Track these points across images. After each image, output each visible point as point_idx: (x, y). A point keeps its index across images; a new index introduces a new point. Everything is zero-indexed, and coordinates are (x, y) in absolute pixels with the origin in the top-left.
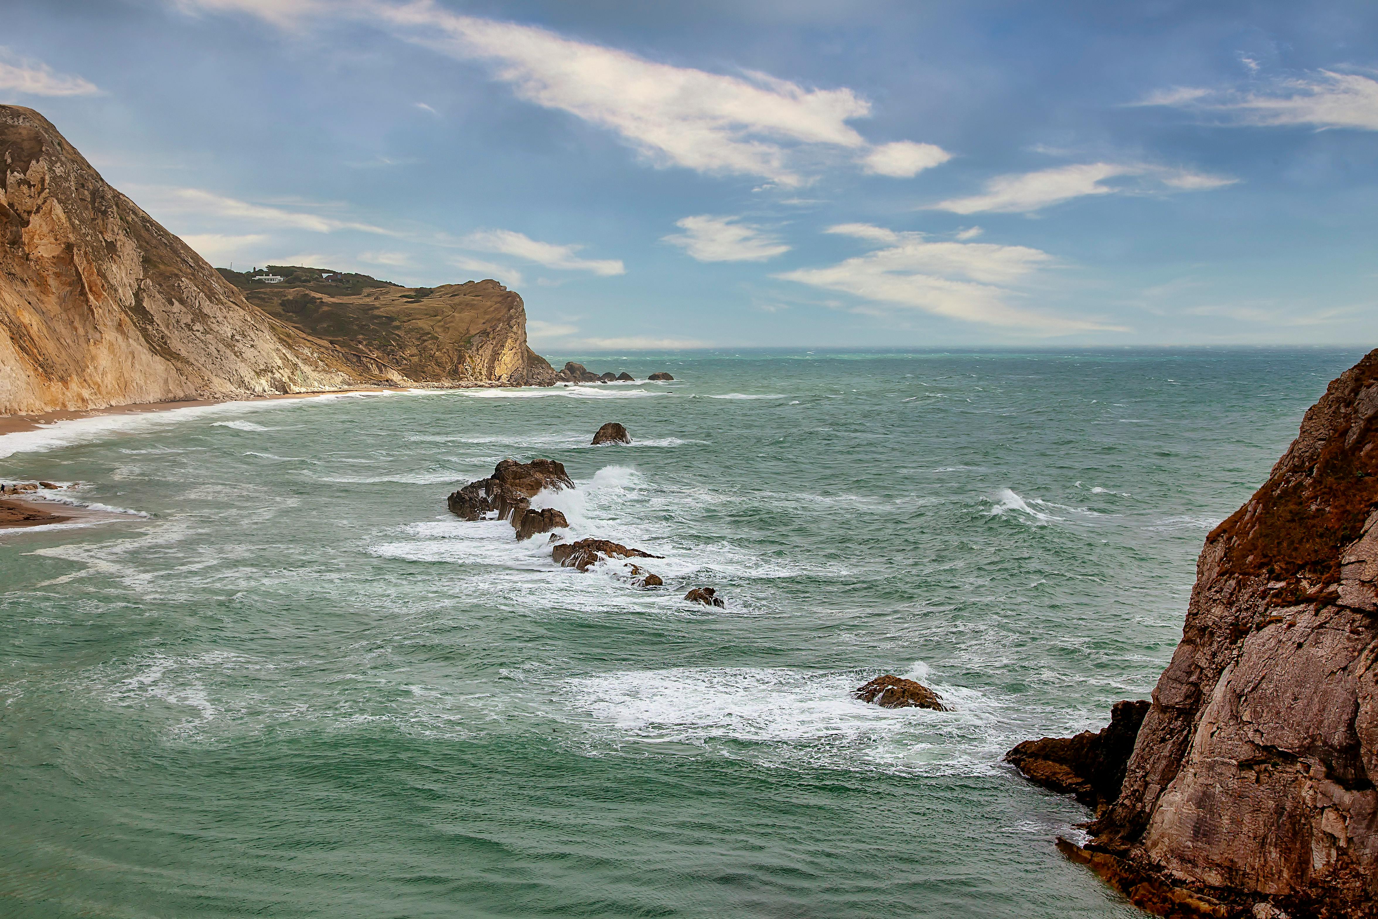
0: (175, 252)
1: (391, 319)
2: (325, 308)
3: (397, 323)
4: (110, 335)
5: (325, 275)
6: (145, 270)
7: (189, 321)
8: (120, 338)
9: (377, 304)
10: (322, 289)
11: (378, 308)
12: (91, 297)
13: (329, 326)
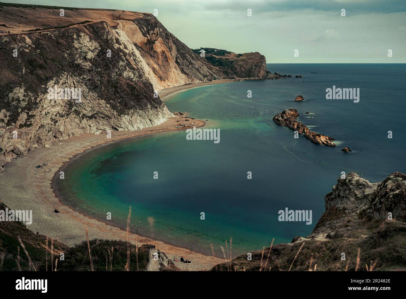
0: (184, 47)
1: (233, 62)
2: (217, 59)
3: (234, 63)
4: (174, 70)
5: (215, 51)
6: (178, 52)
7: (188, 64)
8: (176, 70)
9: (229, 58)
10: (215, 54)
11: (229, 59)
12: (169, 60)
13: (218, 64)
